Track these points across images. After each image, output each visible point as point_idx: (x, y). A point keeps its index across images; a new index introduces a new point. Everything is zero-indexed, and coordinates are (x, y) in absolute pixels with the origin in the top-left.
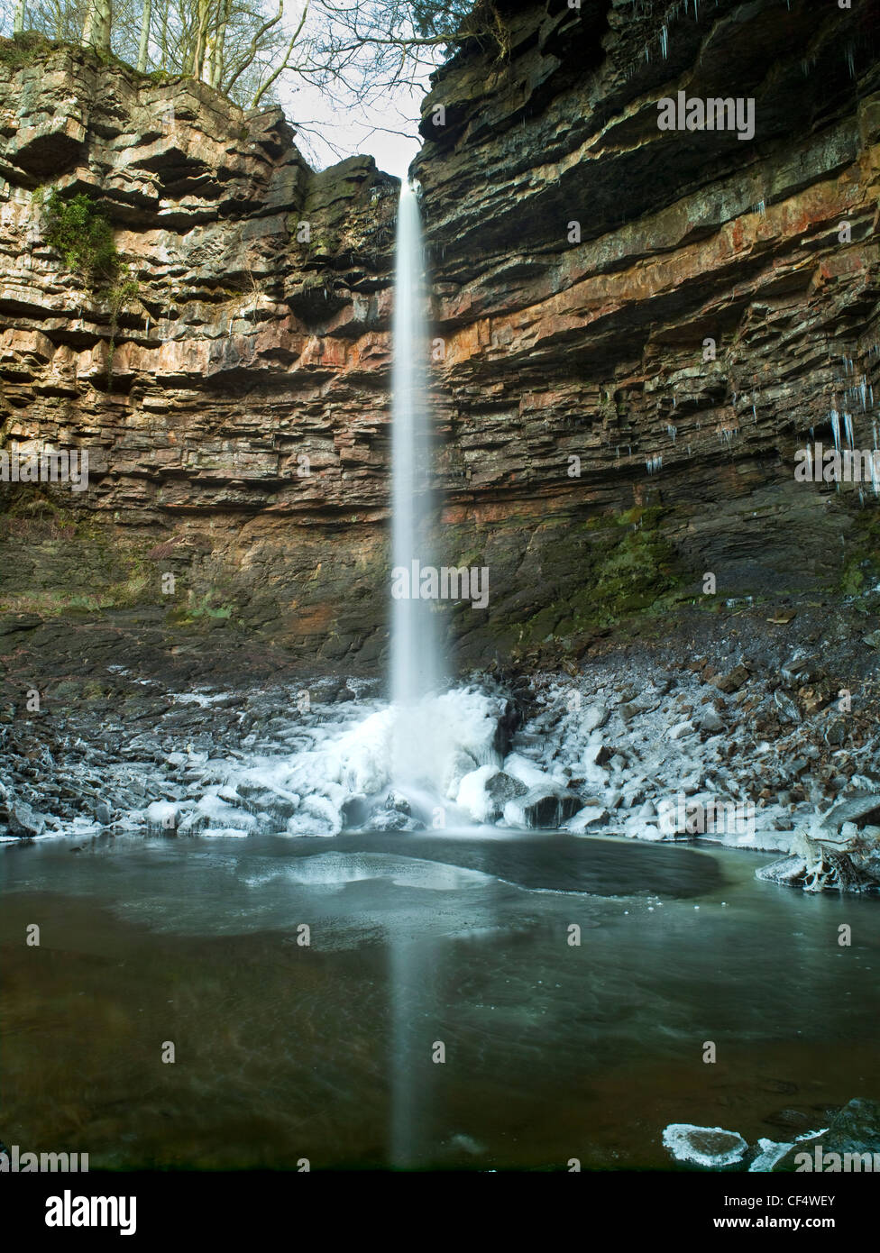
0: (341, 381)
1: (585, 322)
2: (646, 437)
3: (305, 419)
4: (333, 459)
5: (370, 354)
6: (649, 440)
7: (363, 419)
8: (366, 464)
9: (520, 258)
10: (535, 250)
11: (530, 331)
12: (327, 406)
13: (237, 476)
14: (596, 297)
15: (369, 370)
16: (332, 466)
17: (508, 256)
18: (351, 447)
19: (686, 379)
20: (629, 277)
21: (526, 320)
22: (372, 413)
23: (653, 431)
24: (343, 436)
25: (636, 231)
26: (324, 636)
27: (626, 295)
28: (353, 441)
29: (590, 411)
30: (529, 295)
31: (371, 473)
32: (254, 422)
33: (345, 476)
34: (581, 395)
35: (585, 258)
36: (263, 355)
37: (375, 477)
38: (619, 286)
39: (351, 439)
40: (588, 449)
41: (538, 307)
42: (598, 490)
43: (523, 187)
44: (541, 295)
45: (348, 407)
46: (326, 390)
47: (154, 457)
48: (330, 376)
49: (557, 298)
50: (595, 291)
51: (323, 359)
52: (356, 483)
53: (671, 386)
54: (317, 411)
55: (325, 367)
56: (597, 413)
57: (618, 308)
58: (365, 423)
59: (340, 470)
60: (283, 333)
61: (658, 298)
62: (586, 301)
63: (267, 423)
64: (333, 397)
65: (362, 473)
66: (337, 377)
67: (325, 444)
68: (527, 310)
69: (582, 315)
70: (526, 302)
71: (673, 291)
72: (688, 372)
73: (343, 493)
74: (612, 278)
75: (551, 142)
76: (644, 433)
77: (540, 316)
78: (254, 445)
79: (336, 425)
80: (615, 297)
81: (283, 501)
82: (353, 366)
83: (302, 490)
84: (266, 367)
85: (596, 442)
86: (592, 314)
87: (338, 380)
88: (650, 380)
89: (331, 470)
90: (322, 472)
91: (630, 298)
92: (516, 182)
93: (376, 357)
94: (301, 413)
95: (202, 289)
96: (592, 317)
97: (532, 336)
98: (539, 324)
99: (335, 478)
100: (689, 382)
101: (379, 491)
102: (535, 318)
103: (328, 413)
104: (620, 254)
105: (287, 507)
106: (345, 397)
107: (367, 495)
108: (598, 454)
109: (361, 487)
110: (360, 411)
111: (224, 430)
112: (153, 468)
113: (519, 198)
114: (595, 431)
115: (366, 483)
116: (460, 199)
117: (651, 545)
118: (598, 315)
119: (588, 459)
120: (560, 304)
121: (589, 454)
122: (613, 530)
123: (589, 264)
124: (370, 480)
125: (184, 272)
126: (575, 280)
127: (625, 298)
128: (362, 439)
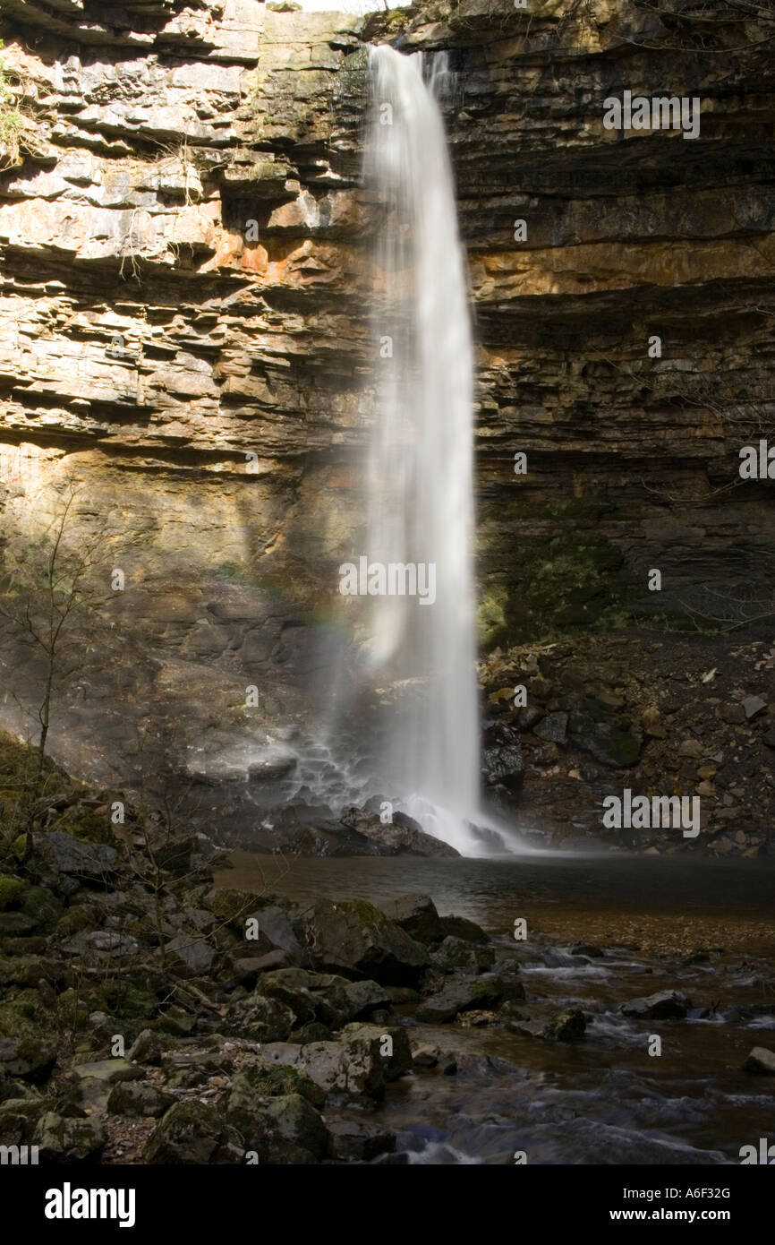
0: (255, 293)
1: (585, 290)
2: (607, 423)
3: (188, 330)
4: (213, 388)
5: (303, 265)
6: (611, 427)
7: (263, 341)
8: (259, 402)
9: (526, 198)
10: (541, 190)
11: (509, 281)
12: (226, 319)
13: (83, 393)
14: (609, 267)
15: (295, 285)
16: (210, 396)
17: (509, 190)
18: (242, 376)
19: (675, 371)
20: (652, 255)
22: (279, 337)
23: (619, 419)
24: (236, 361)
25: (670, 205)
27: (646, 275)
28: (248, 370)
29: (550, 382)
31: (261, 412)
32: (118, 324)
33: (222, 411)
34: (543, 362)
35: (603, 217)
36: (172, 248)
37: (261, 418)
38: (638, 263)
40: (537, 425)
41: (527, 256)
43: (569, 135)
44: (534, 244)
45: (251, 324)
46: (230, 300)
48: (245, 283)
49: (556, 253)
50: (608, 260)
51: (242, 263)
52: (237, 423)
53: (654, 374)
54: (207, 324)
55: (240, 272)
56: (558, 384)
57: (631, 286)
58: (268, 348)
59: (218, 404)
60: (210, 223)
61: (681, 288)
62: (595, 268)
63: (139, 328)
64: (237, 310)
65: (247, 411)
66: (252, 287)
67: (202, 365)
68: (510, 255)
69: (583, 280)
70: (513, 246)
71: (700, 285)
72: (679, 364)
73: (216, 434)
74: (630, 251)
76: (607, 419)
77: (526, 267)
78: (112, 355)
79: (229, 345)
80: (631, 274)
81: (130, 434)
82: (275, 277)
83: (160, 423)
84: (171, 262)
85: (548, 418)
86: (596, 284)
87: (252, 291)
88: (629, 361)
89: (206, 402)
90: (194, 403)
91: (649, 280)
92: (565, 127)
93: (310, 271)
94: (185, 321)
95: (98, 138)
96: (594, 287)
97: (511, 287)
98: (522, 276)
99: (209, 412)
100: (678, 376)
101: (262, 436)
102: (520, 267)
103: (222, 329)
104: (651, 230)
106: (250, 312)
107: (247, 440)
108: (546, 433)
109: (242, 429)
110: (262, 332)
111: (76, 328)
113: (560, 144)
114: (547, 405)
115: (249, 424)
116: (483, 121)
117: (593, 548)
118: (604, 287)
119: (534, 436)
120: (557, 260)
121: (537, 430)
122: (545, 523)
123: (609, 229)
124: (255, 421)
125: (79, 108)
126: (585, 239)
127: (643, 279)
128: (258, 368)
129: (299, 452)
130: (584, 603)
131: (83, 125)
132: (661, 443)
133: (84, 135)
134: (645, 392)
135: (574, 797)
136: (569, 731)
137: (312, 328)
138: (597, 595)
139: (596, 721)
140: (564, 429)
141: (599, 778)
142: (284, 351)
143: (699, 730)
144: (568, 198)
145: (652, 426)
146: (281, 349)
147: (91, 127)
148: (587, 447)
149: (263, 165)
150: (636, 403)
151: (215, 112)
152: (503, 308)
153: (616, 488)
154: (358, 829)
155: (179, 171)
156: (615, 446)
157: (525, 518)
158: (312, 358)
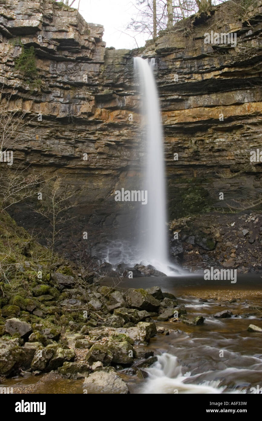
0: (105, 125)
1: (195, 120)
2: (202, 156)
3: (87, 135)
4: (95, 151)
5: (118, 117)
7: (108, 138)
8: (107, 154)
9: (178, 96)
10: (182, 94)
11: (174, 118)
12: (98, 132)
13: (60, 154)
14: (201, 114)
15: (116, 122)
16: (94, 153)
17: (173, 94)
19: (220, 141)
20: (213, 110)
21: (174, 115)
22: (112, 136)
23: (205, 155)
24: (101, 143)
25: (217, 97)
26: (91, 215)
27: (211, 116)
28: (104, 146)
29: (186, 146)
30: (177, 108)
31: (108, 157)
32: (69, 135)
33: (97, 157)
34: (185, 140)
35: (199, 101)
36: (82, 113)
37: (108, 159)
38: (209, 112)
39: (103, 145)
40: (183, 157)
41: (179, 112)
42: (182, 170)
43: (189, 79)
44: (180, 108)
45: (104, 133)
46: (98, 127)
47: (30, 144)
48: (102, 122)
49: (187, 111)
50: (201, 112)
51: (101, 117)
52: (101, 160)
53: (215, 143)
54: (93, 133)
55: (101, 119)
56: (189, 146)
57: (207, 119)
58: (109, 140)
59: (96, 155)
60: (92, 107)
62: (197, 115)
63: (74, 136)
64: (101, 129)
65: (104, 156)
66: (105, 123)
67: (92, 145)
68: (174, 111)
69: (194, 118)
70: (174, 109)
71: (226, 118)
73: (96, 163)
74: (207, 109)
75: (203, 69)
76: (202, 155)
77: (179, 115)
78: (67, 143)
79: (99, 139)
80: (207, 116)
81: (72, 164)
82: (110, 120)
83: (81, 161)
84: (82, 117)
85: (186, 155)
86: (197, 118)
88: (208, 139)
89: (93, 155)
90: (90, 155)
91: (212, 117)
92: (187, 76)
93: (120, 118)
94: (87, 133)
96: (197, 119)
97: (175, 120)
98: (178, 117)
99: (94, 158)
100: (221, 143)
101: (109, 164)
102: (177, 115)
103: (97, 135)
104: (212, 104)
105: (74, 166)
106: (104, 130)
107: (104, 165)
108: (186, 160)
109: (103, 162)
110: (108, 135)
111: (57, 136)
112: (29, 148)
113: (186, 81)
114: (186, 152)
115: (105, 160)
116: (165, 76)
117: (200, 191)
118: (200, 119)
119: (183, 161)
120: (187, 113)
121: (183, 159)
122: (186, 184)
123: (200, 104)
124: (106, 160)
125: (57, 77)
126: (194, 107)
127: (211, 117)
128: (107, 145)
129: (119, 167)
130: (198, 206)
131: (57, 82)
132: (217, 161)
133: (58, 84)
134: (212, 147)
135: (197, 259)
136: (195, 241)
137: (121, 134)
138: (201, 203)
139: (202, 238)
140: (190, 158)
141: (204, 253)
142: (114, 140)
143: (231, 239)
144: (189, 96)
145: (215, 157)
146: (113, 140)
147: (60, 82)
148: (197, 163)
149: (106, 91)
150: (210, 150)
151: (93, 77)
152: (173, 126)
153: (205, 174)
154: (139, 270)
155: (83, 93)
156: (205, 162)
157: (181, 183)
158: (121, 142)
